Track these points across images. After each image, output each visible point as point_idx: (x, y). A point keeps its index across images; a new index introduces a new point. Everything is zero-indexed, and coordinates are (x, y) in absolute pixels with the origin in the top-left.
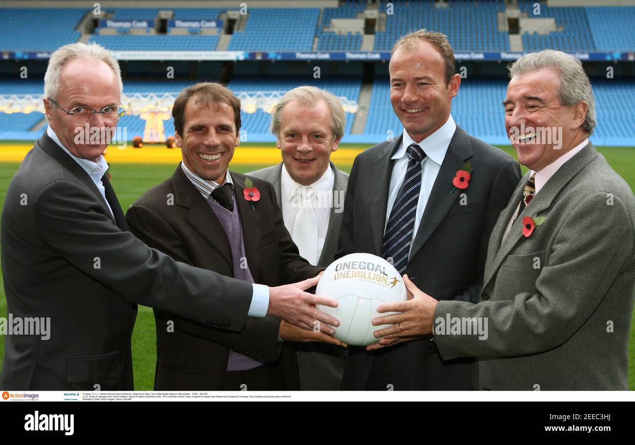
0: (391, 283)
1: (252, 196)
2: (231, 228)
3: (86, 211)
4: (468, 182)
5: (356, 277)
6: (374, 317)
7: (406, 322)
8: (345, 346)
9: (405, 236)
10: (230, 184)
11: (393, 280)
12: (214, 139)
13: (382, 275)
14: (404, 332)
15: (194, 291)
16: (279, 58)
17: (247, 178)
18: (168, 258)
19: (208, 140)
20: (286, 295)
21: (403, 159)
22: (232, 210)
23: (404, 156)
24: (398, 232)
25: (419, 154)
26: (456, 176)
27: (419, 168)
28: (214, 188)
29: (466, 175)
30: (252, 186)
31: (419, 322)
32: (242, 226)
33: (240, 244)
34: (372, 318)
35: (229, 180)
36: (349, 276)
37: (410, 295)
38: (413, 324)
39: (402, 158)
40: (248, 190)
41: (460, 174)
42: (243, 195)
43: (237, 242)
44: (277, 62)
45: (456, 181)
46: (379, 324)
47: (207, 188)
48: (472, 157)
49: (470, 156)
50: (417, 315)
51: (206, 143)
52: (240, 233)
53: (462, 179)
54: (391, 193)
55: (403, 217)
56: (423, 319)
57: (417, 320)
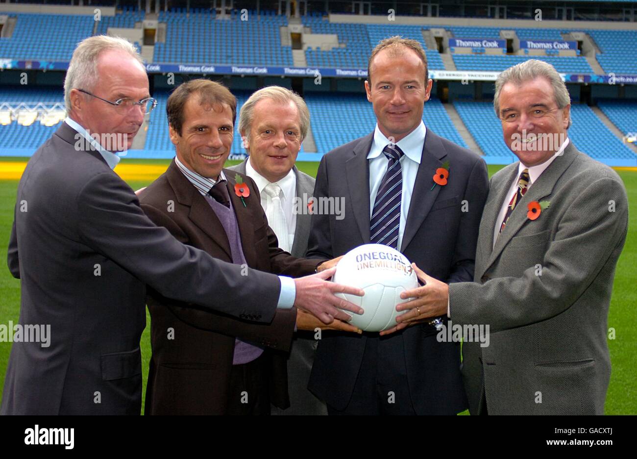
0: (409, 271)
1: (242, 192)
2: (229, 225)
3: (129, 204)
4: (447, 179)
5: (379, 266)
6: (397, 304)
7: (424, 306)
8: (360, 332)
9: (392, 231)
10: (223, 181)
11: (409, 269)
12: (218, 140)
13: (401, 263)
14: (422, 315)
15: (232, 283)
16: (51, 67)
17: (236, 174)
18: (204, 253)
19: (212, 141)
20: (311, 284)
21: (380, 158)
22: (229, 207)
23: (380, 155)
24: (384, 227)
25: (398, 153)
26: (436, 173)
27: (399, 166)
28: (212, 186)
29: (445, 173)
30: (242, 182)
31: (435, 305)
32: (238, 222)
33: (237, 240)
34: (396, 304)
35: (223, 177)
36: (372, 266)
37: (421, 283)
38: (430, 307)
39: (378, 157)
40: (238, 186)
41: (439, 171)
42: (235, 191)
43: (234, 238)
44: (49, 71)
45: (436, 178)
46: (402, 309)
47: (205, 186)
48: (446, 156)
49: (444, 155)
50: (433, 300)
51: (210, 144)
52: (236, 229)
53: (442, 177)
54: (372, 190)
55: (388, 213)
56: (438, 302)
57: (434, 303)
